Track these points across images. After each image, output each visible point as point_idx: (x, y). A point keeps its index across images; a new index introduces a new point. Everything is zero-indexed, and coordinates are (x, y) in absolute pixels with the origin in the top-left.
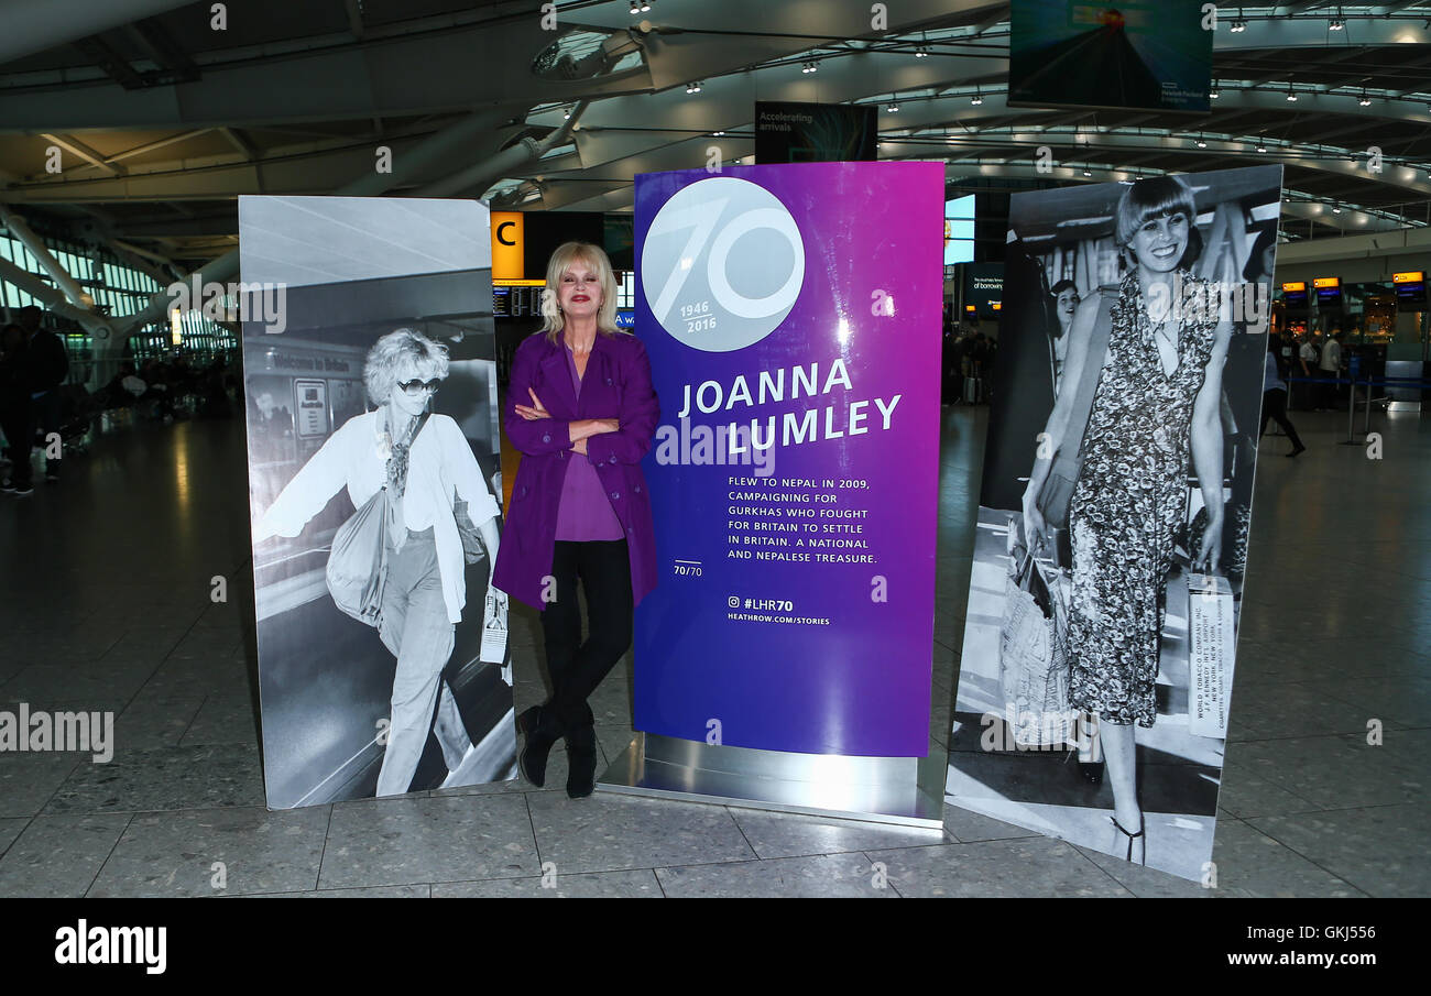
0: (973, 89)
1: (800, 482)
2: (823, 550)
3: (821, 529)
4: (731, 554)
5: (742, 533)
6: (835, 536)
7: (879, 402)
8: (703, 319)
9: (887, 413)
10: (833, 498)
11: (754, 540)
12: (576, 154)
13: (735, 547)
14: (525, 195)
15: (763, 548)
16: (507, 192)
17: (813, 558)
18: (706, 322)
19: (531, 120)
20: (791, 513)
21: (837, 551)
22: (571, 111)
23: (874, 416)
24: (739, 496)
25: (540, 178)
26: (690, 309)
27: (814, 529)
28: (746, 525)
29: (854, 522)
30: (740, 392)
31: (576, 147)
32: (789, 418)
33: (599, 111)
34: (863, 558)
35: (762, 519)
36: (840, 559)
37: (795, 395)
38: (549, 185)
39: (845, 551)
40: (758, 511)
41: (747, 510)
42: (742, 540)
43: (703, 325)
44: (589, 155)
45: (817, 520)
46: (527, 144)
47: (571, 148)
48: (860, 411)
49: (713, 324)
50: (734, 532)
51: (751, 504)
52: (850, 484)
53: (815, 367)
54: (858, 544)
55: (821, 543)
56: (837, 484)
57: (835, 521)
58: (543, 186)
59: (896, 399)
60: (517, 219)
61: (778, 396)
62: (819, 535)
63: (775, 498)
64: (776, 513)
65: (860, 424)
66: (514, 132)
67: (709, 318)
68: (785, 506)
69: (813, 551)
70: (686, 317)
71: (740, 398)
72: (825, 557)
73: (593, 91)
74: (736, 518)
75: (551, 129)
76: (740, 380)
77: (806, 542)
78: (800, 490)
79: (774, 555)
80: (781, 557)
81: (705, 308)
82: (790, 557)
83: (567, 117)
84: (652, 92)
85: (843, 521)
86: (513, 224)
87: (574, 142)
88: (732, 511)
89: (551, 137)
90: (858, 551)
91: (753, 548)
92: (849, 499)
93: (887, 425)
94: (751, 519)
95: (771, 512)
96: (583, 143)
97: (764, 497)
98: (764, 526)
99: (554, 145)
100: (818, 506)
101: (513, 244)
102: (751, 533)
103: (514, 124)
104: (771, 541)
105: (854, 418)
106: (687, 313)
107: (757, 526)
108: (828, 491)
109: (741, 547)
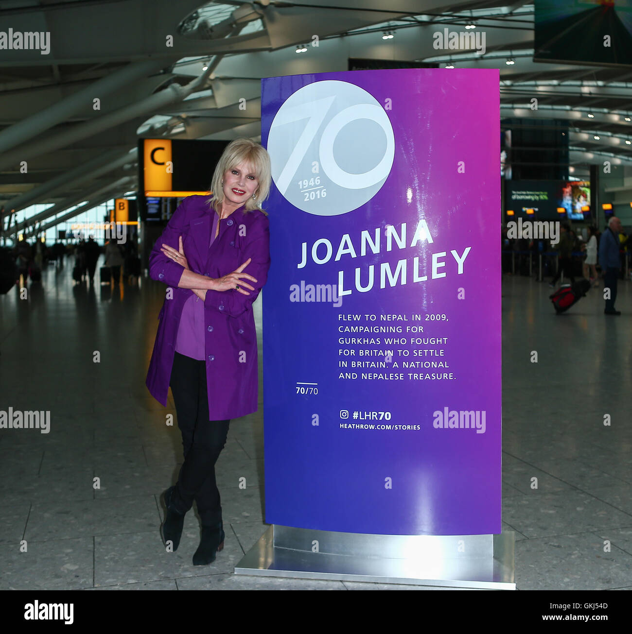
0: (508, 53)
1: (394, 317)
2: (414, 371)
3: (412, 353)
4: (341, 376)
5: (349, 359)
6: (423, 359)
7: (454, 253)
8: (315, 191)
9: (460, 261)
10: (421, 329)
11: (359, 364)
12: (212, 97)
13: (344, 370)
14: (173, 128)
15: (367, 370)
16: (158, 126)
17: (406, 377)
18: (318, 192)
19: (178, 70)
20: (388, 341)
21: (424, 371)
22: (209, 64)
23: (451, 264)
24: (347, 329)
25: (183, 115)
26: (306, 182)
27: (406, 353)
28: (353, 352)
29: (437, 347)
30: (346, 247)
31: (213, 92)
32: (385, 267)
33: (230, 64)
34: (445, 376)
35: (365, 347)
36: (428, 377)
37: (389, 248)
38: (191, 121)
39: (431, 371)
40: (362, 341)
41: (354, 340)
42: (349, 364)
43: (316, 195)
44: (222, 97)
45: (408, 346)
46: (175, 89)
47: (208, 93)
48: (440, 260)
49: (324, 194)
50: (343, 358)
51: (357, 335)
52: (433, 317)
53: (404, 226)
54: (441, 365)
55: (412, 365)
56: (423, 317)
57: (423, 347)
58: (186, 121)
59: (468, 250)
60: (167, 145)
61: (376, 249)
62: (410, 359)
63: (375, 330)
64: (376, 342)
65: (440, 270)
66: (164, 79)
67: (321, 190)
68: (382, 336)
69: (406, 371)
70: (303, 189)
71: (346, 251)
72: (416, 376)
73: (226, 49)
74: (344, 347)
75: (192, 78)
76: (346, 238)
77: (400, 364)
78: (395, 323)
79: (375, 375)
80: (381, 377)
81: (318, 181)
82: (388, 377)
83: (205, 69)
84: (271, 50)
85: (430, 347)
86: (162, 149)
87: (210, 88)
88: (341, 341)
89: (192, 84)
90: (440, 371)
91: (359, 371)
92: (432, 329)
93: (461, 271)
94: (357, 347)
95: (373, 341)
96: (218, 88)
97: (367, 329)
98: (367, 352)
99: (195, 90)
100: (409, 336)
101: (163, 164)
102: (357, 358)
103: (164, 73)
104: (373, 365)
105: (435, 265)
106: (303, 185)
107: (361, 353)
108: (416, 323)
109: (350, 370)
